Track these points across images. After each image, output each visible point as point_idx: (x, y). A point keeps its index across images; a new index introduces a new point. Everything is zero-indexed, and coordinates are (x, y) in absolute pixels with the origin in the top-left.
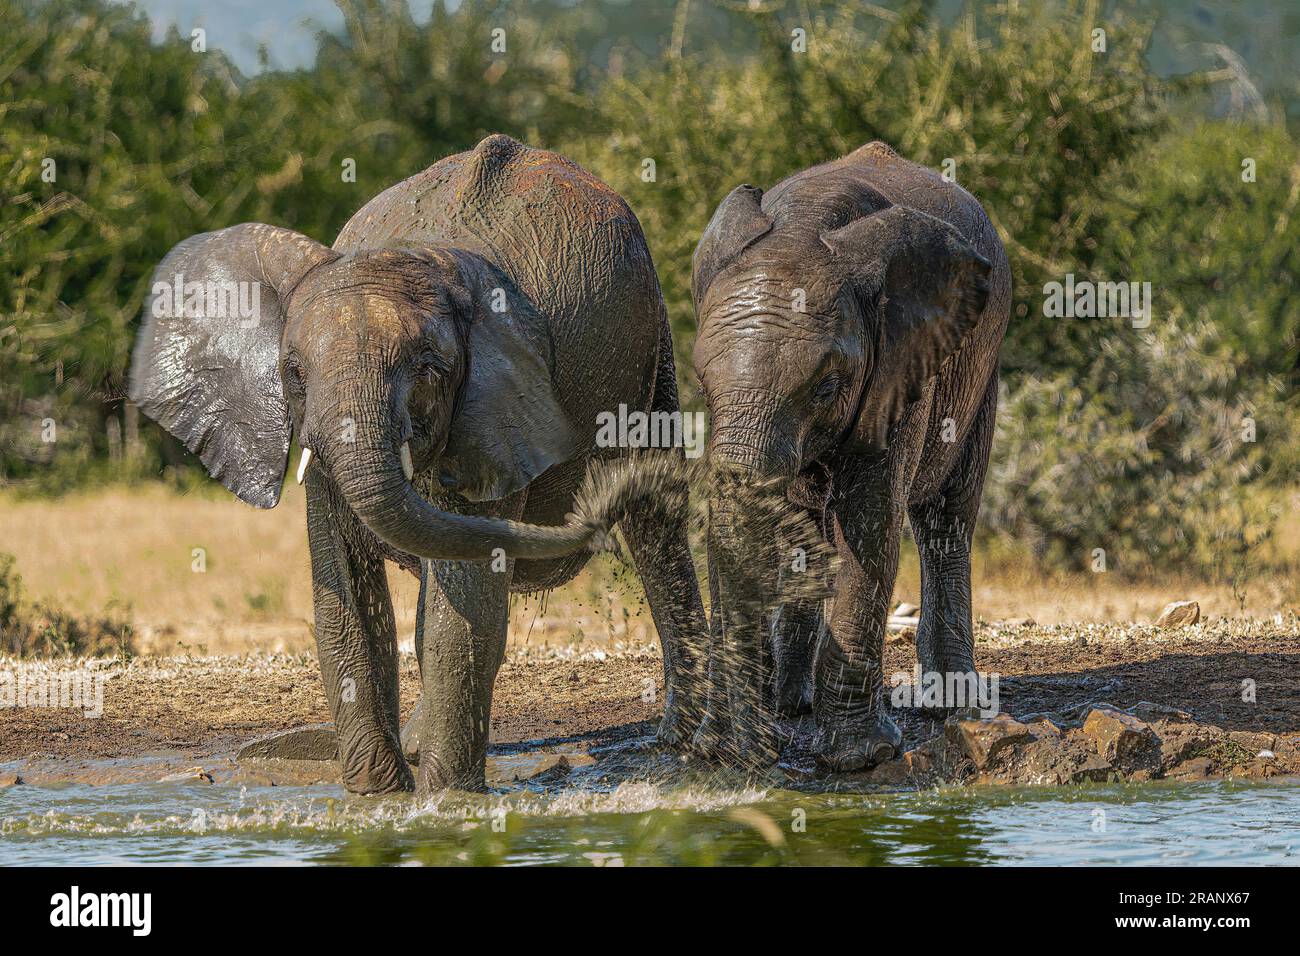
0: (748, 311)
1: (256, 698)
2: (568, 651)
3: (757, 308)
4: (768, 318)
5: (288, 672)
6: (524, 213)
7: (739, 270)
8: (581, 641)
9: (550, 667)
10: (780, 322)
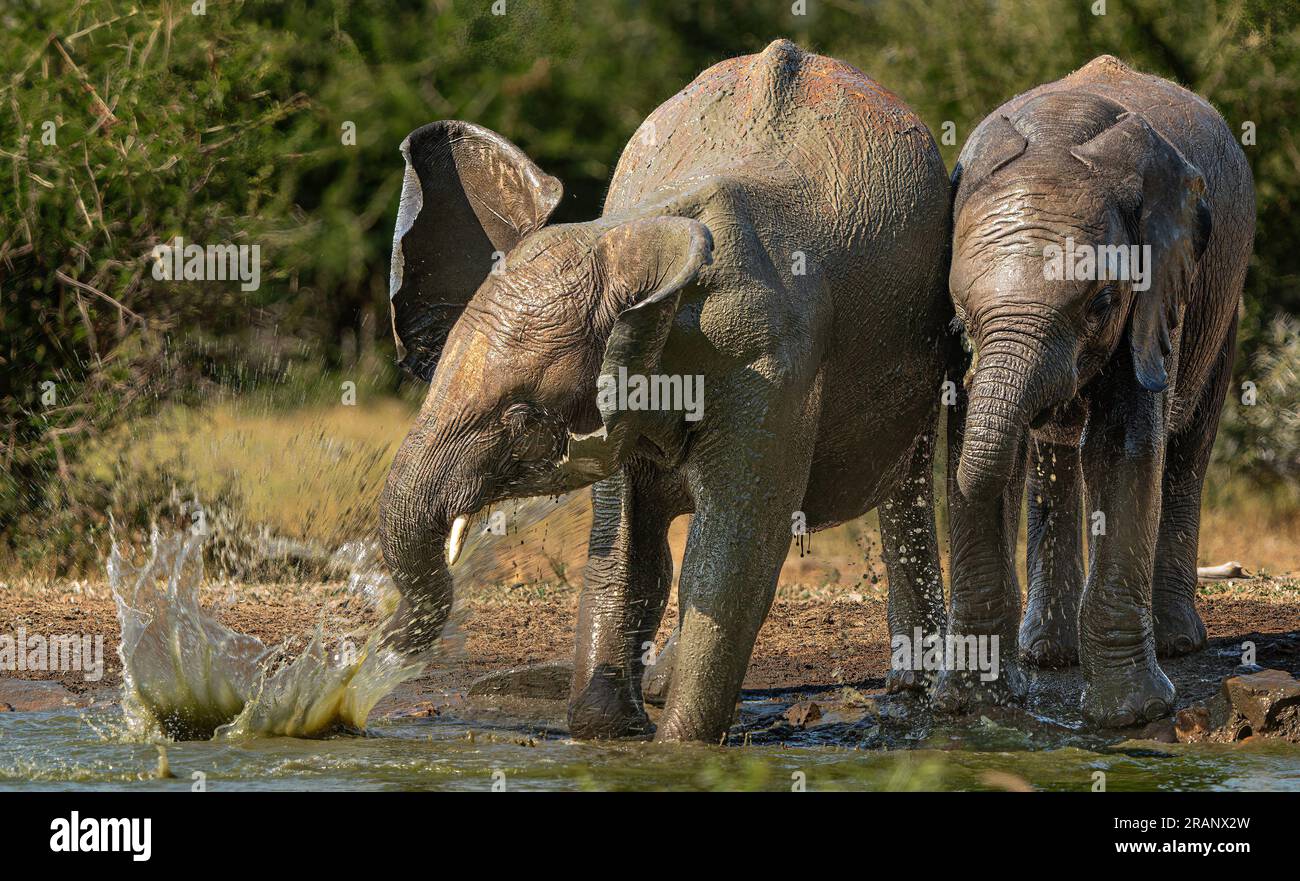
0: (1012, 228)
1: (490, 631)
2: (823, 592)
3: (1022, 223)
4: (1036, 232)
5: (525, 605)
6: (818, 127)
7: (995, 189)
8: (837, 581)
9: (804, 608)
10: (1048, 235)
